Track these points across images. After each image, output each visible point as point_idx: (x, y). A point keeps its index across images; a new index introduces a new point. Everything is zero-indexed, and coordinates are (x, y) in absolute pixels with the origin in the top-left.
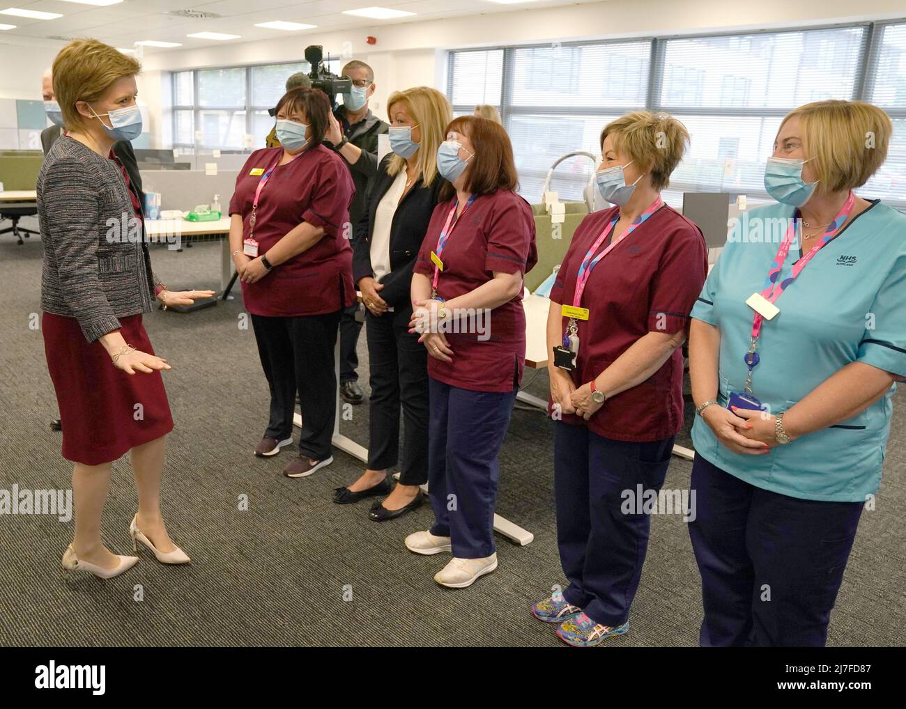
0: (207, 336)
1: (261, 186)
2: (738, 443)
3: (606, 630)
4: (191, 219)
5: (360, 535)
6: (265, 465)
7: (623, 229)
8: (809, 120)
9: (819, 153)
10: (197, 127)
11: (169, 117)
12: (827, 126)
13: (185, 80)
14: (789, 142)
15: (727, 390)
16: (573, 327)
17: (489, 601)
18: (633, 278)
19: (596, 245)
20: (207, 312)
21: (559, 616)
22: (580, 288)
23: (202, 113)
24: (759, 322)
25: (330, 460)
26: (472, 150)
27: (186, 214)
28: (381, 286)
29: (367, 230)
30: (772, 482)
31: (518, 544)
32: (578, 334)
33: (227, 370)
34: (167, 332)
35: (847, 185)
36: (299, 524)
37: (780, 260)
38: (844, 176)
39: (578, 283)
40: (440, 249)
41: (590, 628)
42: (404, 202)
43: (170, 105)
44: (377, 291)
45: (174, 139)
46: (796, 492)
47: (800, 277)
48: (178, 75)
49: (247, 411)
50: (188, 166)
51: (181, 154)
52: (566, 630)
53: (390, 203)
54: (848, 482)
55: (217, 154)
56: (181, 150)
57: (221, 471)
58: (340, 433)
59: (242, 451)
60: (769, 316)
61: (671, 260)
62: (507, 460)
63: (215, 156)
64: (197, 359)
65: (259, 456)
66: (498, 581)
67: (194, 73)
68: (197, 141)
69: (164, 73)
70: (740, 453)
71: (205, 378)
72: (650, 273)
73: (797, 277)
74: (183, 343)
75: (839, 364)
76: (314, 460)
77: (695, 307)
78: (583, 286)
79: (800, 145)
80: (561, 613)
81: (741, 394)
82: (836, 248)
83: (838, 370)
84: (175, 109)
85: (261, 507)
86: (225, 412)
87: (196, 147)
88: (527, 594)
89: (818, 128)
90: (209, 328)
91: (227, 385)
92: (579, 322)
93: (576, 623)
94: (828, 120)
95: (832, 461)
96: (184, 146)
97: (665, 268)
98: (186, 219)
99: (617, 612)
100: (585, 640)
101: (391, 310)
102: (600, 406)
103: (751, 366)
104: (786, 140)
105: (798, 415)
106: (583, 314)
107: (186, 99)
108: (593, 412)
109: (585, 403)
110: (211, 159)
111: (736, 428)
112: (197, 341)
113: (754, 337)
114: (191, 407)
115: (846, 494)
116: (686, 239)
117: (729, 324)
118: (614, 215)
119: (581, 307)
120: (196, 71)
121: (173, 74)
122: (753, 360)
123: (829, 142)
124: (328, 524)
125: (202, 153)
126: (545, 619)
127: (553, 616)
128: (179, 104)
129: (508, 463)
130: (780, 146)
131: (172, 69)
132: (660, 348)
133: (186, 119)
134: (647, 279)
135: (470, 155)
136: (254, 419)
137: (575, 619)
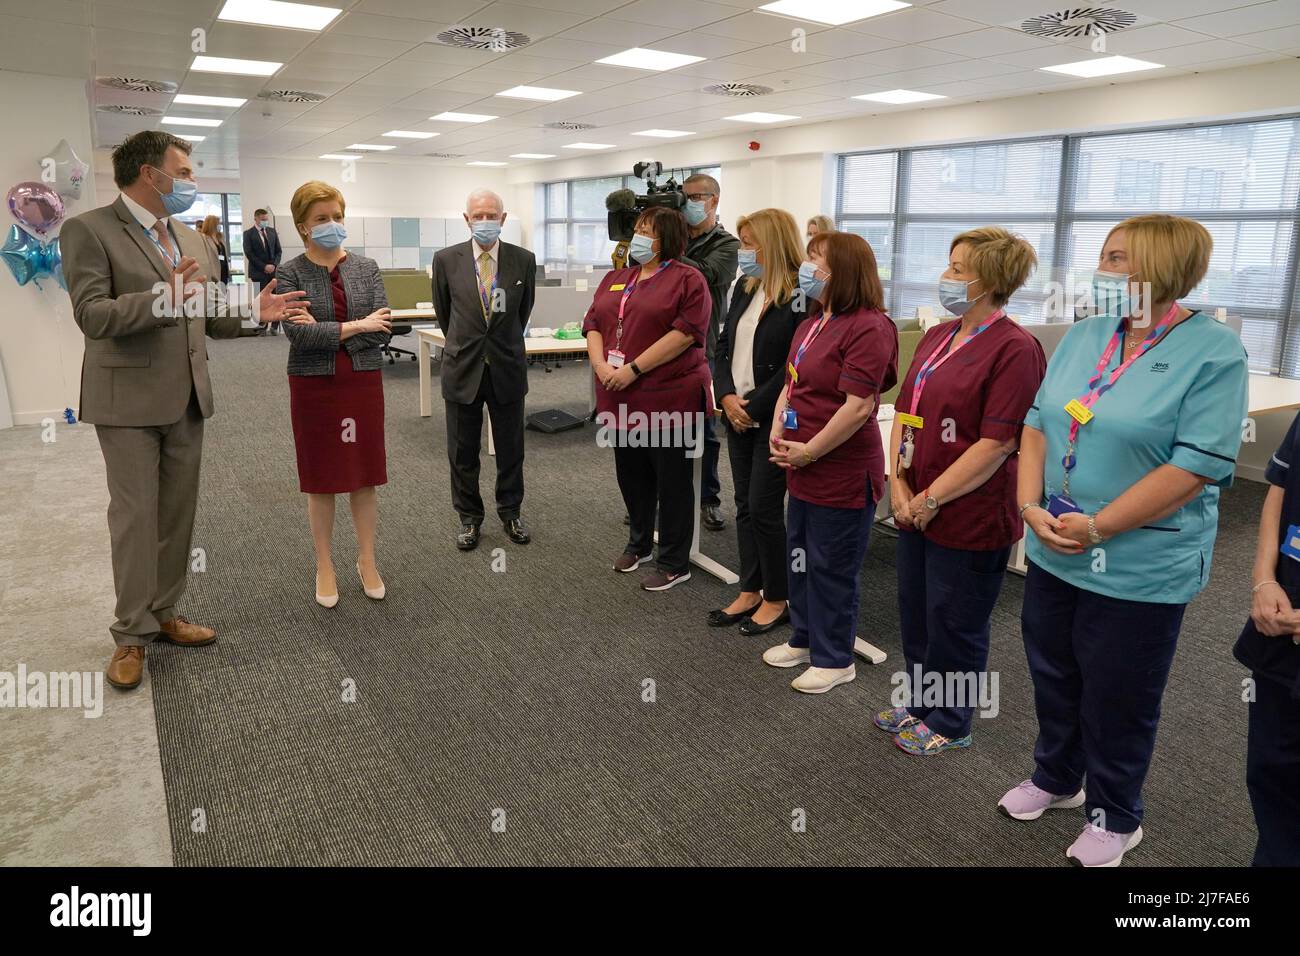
0: (573, 456)
1: (624, 299)
2: (1053, 542)
3: (945, 741)
4: (560, 336)
5: (711, 645)
6: (624, 578)
7: (962, 339)
8: (1134, 236)
9: (1143, 268)
10: (570, 241)
11: (542, 230)
12: (1151, 241)
13: (559, 193)
14: (1115, 255)
15: (1049, 492)
16: (909, 435)
17: (832, 709)
18: (964, 384)
19: (934, 355)
20: (574, 433)
21: (900, 726)
22: (917, 395)
23: (576, 226)
24: (1076, 427)
25: (688, 577)
26: (829, 270)
27: (555, 332)
28: (747, 401)
29: (727, 349)
30: (1091, 582)
31: (870, 662)
32: (914, 442)
33: (592, 489)
34: (533, 452)
35: (1169, 298)
36: (651, 632)
37: (1101, 368)
38: (1167, 290)
39: (915, 392)
40: (797, 361)
41: (928, 738)
42: (764, 319)
43: (542, 219)
44: (742, 407)
45: (546, 253)
46: (1112, 592)
47: (1117, 384)
48: (552, 186)
49: (608, 528)
50: (558, 282)
51: (553, 269)
52: (904, 738)
53: (750, 320)
54: (1164, 583)
55: (589, 269)
56: (553, 265)
57: (581, 581)
58: (700, 551)
59: (601, 565)
60: (1084, 421)
61: (1002, 371)
62: (871, 585)
63: (588, 272)
64: (562, 478)
65: (618, 570)
66: (843, 694)
67: (569, 185)
68: (569, 256)
69: (537, 185)
70: (1057, 552)
71: (569, 497)
72: (981, 379)
73: (1114, 383)
74: (548, 463)
75: (1149, 465)
76: (672, 574)
77: (1028, 415)
78: (919, 394)
79: (1125, 259)
80: (902, 723)
81: (1060, 496)
82: (1152, 356)
83: (1149, 471)
84: (548, 223)
85: (616, 615)
86: (587, 529)
87: (569, 262)
88: (872, 706)
89: (1142, 241)
90: (575, 448)
91: (590, 504)
92: (915, 430)
93: (914, 732)
94: (1152, 233)
95: (1146, 561)
96: (556, 261)
97: (997, 377)
98: (555, 337)
99: (955, 725)
100: (923, 749)
101: (757, 425)
102: (935, 513)
103: (1069, 469)
104: (1112, 253)
105: (1110, 515)
106: (918, 422)
107: (559, 210)
108: (930, 519)
109: (920, 511)
110: (583, 275)
111: (1053, 529)
112: (562, 460)
113: (1071, 441)
114: (555, 523)
115: (1162, 595)
116: (1020, 348)
117: (1051, 428)
118: (956, 326)
119: (917, 415)
120: (570, 183)
121: (546, 185)
122: (1071, 464)
123: (1152, 257)
124: (680, 634)
125: (575, 268)
126: (885, 728)
127: (894, 725)
128: (552, 217)
129: (871, 588)
130: (1106, 258)
131: (546, 180)
132: (991, 454)
133: (559, 232)
134: (977, 387)
135: (826, 276)
136: (615, 536)
137: (914, 729)
